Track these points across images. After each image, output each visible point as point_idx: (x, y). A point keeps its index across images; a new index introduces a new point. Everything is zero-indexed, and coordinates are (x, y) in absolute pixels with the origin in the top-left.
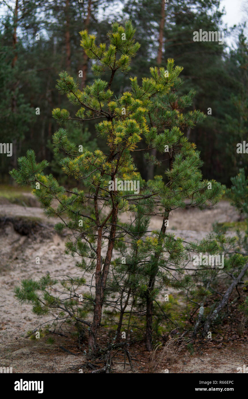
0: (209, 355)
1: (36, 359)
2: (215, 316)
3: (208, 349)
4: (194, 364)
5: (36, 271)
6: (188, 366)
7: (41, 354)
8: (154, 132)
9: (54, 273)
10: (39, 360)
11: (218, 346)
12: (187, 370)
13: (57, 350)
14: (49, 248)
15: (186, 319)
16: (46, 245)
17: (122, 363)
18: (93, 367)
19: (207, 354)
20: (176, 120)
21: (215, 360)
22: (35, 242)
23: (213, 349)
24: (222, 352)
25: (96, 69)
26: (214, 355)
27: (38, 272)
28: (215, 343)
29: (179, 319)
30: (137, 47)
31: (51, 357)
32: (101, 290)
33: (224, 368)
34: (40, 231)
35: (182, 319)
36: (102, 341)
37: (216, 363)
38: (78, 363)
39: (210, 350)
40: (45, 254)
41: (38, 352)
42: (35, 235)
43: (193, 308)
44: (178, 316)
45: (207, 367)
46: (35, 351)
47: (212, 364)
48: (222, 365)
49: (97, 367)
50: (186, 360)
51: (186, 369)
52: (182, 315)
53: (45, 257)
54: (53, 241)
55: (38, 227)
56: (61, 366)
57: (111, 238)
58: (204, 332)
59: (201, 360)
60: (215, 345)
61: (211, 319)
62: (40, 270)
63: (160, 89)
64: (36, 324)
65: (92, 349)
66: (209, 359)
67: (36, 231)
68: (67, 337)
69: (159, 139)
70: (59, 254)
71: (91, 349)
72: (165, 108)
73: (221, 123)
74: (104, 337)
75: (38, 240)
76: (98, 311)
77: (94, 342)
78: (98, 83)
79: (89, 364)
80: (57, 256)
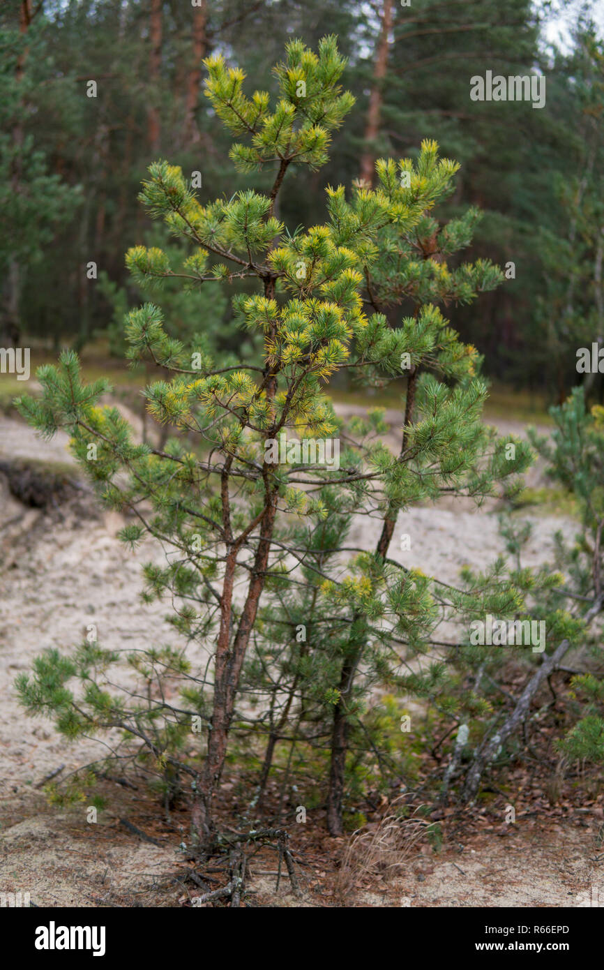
0: (479, 853)
1: (64, 854)
2: (494, 750)
3: (474, 834)
4: (443, 880)
5: (61, 602)
6: (427, 885)
7: (76, 837)
8: (378, 326)
9: (106, 609)
10: (71, 855)
11: (499, 827)
12: (425, 895)
13: (113, 827)
14: (94, 542)
15: (423, 748)
16: (87, 536)
17: (270, 874)
18: (201, 883)
19: (473, 851)
20: (429, 283)
21: (492, 873)
22: (60, 526)
23: (487, 836)
24: (509, 848)
25: (242, 158)
26: (490, 854)
27: (67, 606)
28: (492, 820)
29: (406, 747)
30: (347, 104)
31: (100, 849)
32: (228, 693)
33: (516, 895)
34: (74, 501)
35: (415, 747)
36: (220, 800)
37: (495, 879)
38: (165, 867)
39: (479, 837)
40: (84, 559)
41: (68, 832)
42: (61, 510)
43: (441, 720)
44: (405, 741)
45: (475, 892)
46: (61, 829)
47: (486, 883)
48: (509, 886)
49: (212, 881)
50: (423, 866)
51: (422, 894)
52: (413, 736)
53: (85, 568)
54: (103, 526)
55: (68, 488)
56: (125, 874)
57: (256, 570)
58: (467, 791)
59: (459, 870)
60: (491, 824)
61: (484, 758)
62: (71, 601)
63: (399, 216)
64: (61, 749)
65: (200, 833)
66: (478, 867)
67: (63, 500)
68: (136, 789)
69: (390, 343)
70: (120, 561)
71: (196, 833)
72: (405, 252)
73: (522, 231)
74: (226, 791)
75: (69, 522)
76: (217, 744)
77: (204, 816)
78: (247, 203)
79: (193, 875)
80: (114, 565)
